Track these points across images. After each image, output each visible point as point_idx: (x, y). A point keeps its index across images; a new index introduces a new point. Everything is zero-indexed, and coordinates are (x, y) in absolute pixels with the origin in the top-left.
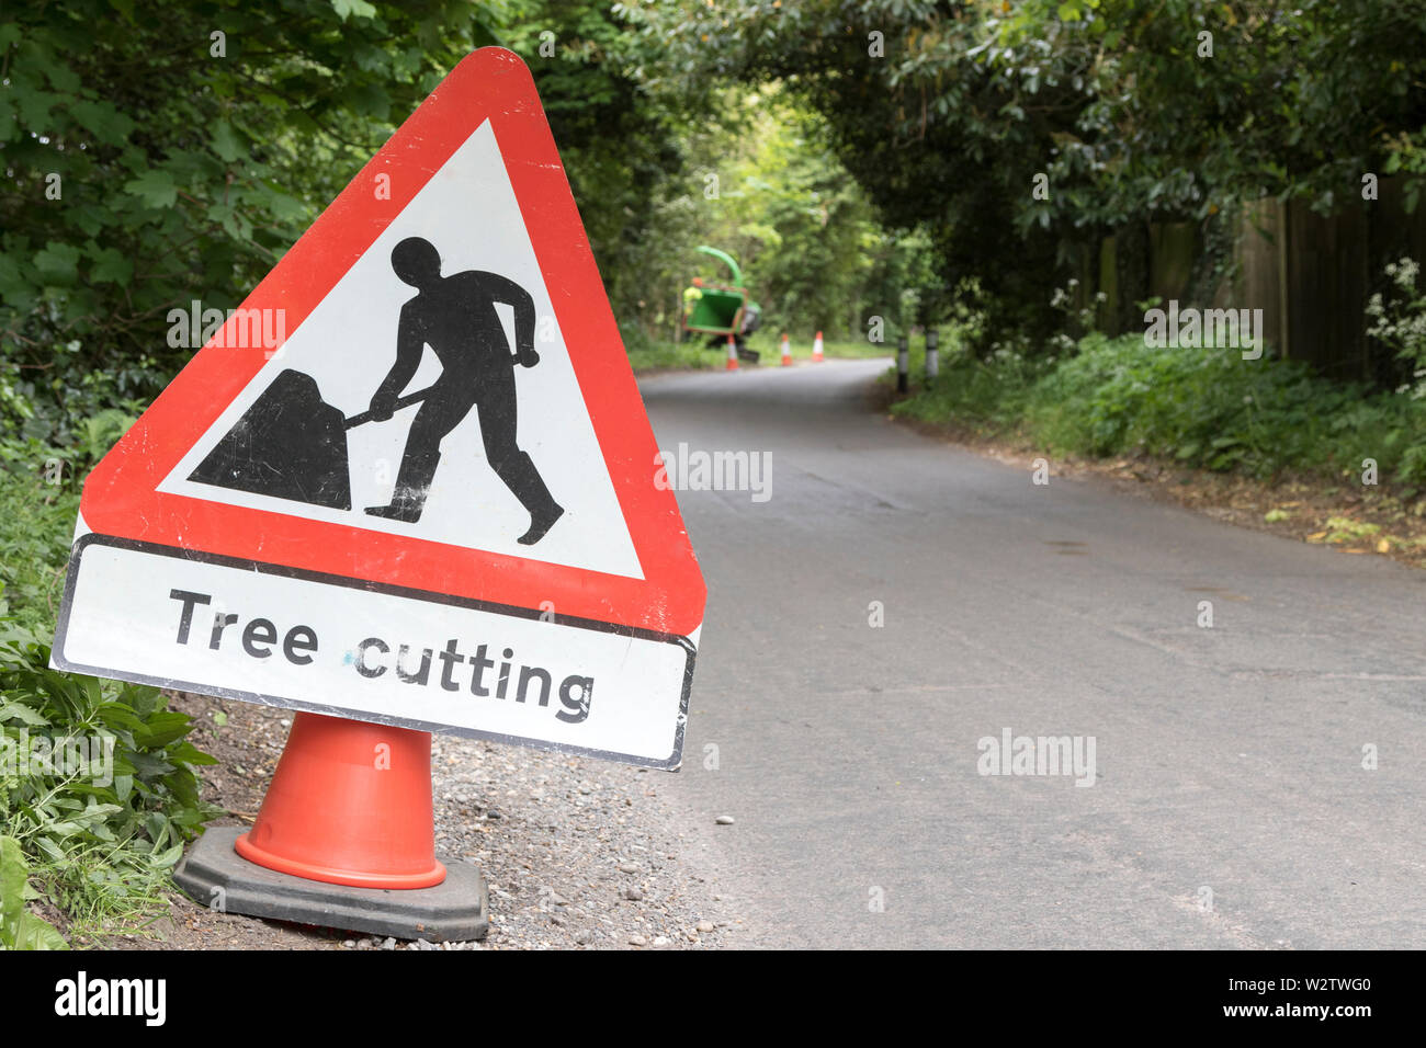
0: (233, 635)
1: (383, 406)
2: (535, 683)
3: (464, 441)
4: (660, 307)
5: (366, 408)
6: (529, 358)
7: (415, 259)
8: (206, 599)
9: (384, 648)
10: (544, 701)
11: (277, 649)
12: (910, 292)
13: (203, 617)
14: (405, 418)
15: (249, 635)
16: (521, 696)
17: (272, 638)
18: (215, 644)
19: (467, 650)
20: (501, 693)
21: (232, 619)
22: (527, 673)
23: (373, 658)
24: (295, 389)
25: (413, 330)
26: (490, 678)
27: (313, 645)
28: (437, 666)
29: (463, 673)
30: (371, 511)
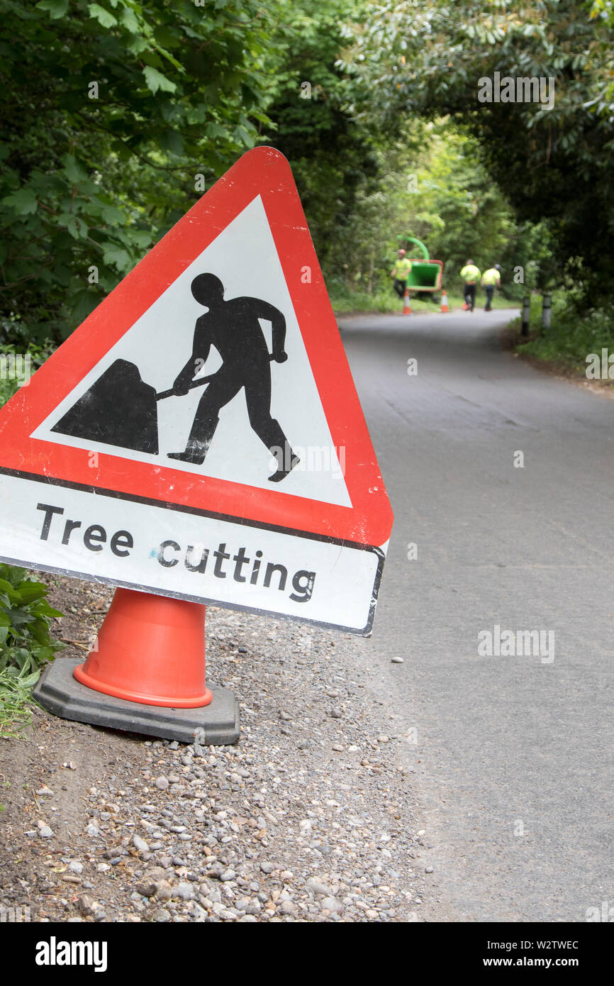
0: (77, 535)
1: (183, 384)
2: (276, 575)
3: (235, 411)
4: (359, 268)
5: (170, 386)
6: (281, 356)
7: (206, 288)
8: (60, 511)
9: (177, 548)
10: (282, 587)
11: (107, 545)
12: (533, 263)
13: (58, 522)
14: (197, 394)
15: (88, 536)
16: (267, 583)
17: (103, 538)
18: (65, 541)
19: (232, 551)
20: (254, 580)
21: (78, 524)
22: (271, 568)
23: (169, 554)
24: (124, 372)
25: (204, 337)
26: (247, 570)
27: (130, 543)
28: (212, 561)
29: (229, 566)
30: (171, 456)
